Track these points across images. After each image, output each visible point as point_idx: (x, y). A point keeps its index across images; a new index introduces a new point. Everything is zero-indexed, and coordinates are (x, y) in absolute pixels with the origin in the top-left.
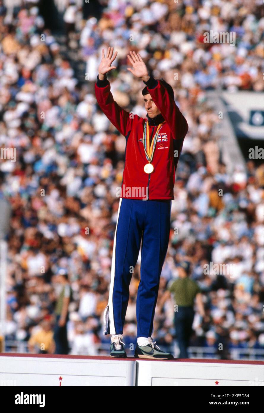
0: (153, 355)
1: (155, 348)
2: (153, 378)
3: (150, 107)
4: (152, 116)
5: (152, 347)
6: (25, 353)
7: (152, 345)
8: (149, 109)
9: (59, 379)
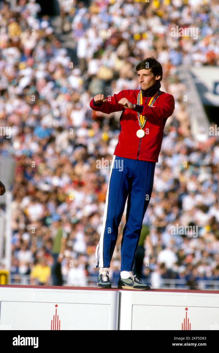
0: (133, 286)
1: (135, 281)
2: (133, 305)
3: (142, 81)
4: (145, 88)
5: (132, 280)
6: (28, 284)
7: (132, 278)
8: (141, 82)
9: (55, 306)
